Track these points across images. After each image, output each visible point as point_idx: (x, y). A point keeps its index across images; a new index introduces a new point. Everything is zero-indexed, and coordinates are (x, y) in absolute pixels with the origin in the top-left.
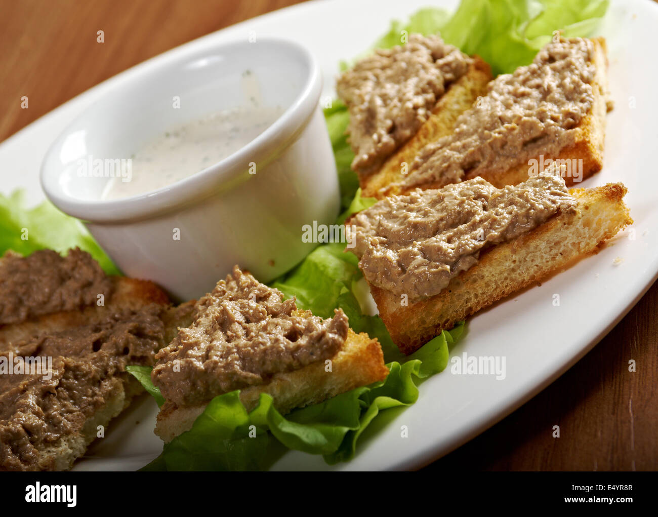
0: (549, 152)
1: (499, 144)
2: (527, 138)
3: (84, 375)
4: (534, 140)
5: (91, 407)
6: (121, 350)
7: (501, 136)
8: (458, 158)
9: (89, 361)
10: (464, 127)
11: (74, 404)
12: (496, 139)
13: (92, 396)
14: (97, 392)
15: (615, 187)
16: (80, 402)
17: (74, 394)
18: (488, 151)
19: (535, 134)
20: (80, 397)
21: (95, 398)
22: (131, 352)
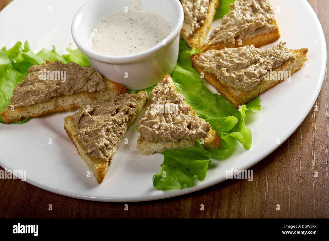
0: (266, 33)
1: (247, 30)
2: (257, 28)
3: (117, 123)
4: (259, 28)
5: (119, 134)
6: (126, 113)
7: (248, 27)
8: (233, 35)
9: (118, 117)
10: (230, 22)
11: (114, 134)
12: (246, 28)
13: (119, 131)
14: (121, 129)
15: (306, 49)
16: (116, 133)
17: (114, 130)
18: (243, 33)
19: (260, 26)
20: (116, 131)
21: (121, 131)
22: (129, 113)
